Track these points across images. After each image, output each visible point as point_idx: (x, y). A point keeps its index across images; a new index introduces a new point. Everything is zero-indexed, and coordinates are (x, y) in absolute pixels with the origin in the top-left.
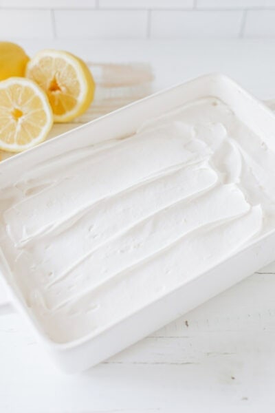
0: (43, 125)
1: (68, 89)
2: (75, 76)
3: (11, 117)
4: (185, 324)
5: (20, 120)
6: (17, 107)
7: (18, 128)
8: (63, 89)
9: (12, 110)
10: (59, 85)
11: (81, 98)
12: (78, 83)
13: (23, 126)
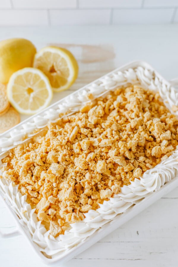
0: (46, 98)
1: (62, 73)
2: (66, 65)
3: (26, 93)
4: (136, 233)
5: (32, 95)
6: (30, 87)
7: (31, 100)
8: (58, 72)
9: (26, 88)
10: (56, 69)
11: (70, 78)
12: (68, 70)
13: (34, 98)
